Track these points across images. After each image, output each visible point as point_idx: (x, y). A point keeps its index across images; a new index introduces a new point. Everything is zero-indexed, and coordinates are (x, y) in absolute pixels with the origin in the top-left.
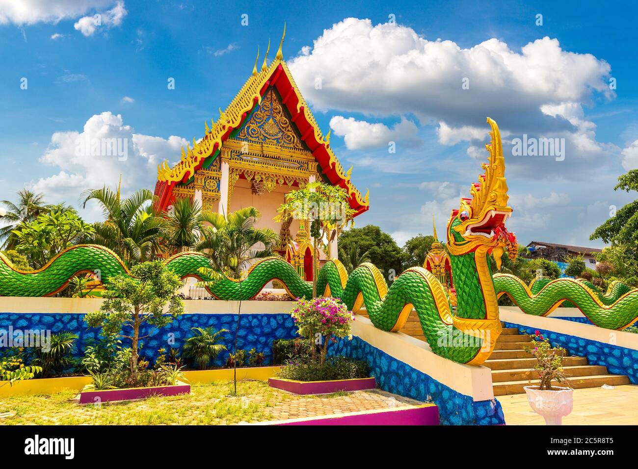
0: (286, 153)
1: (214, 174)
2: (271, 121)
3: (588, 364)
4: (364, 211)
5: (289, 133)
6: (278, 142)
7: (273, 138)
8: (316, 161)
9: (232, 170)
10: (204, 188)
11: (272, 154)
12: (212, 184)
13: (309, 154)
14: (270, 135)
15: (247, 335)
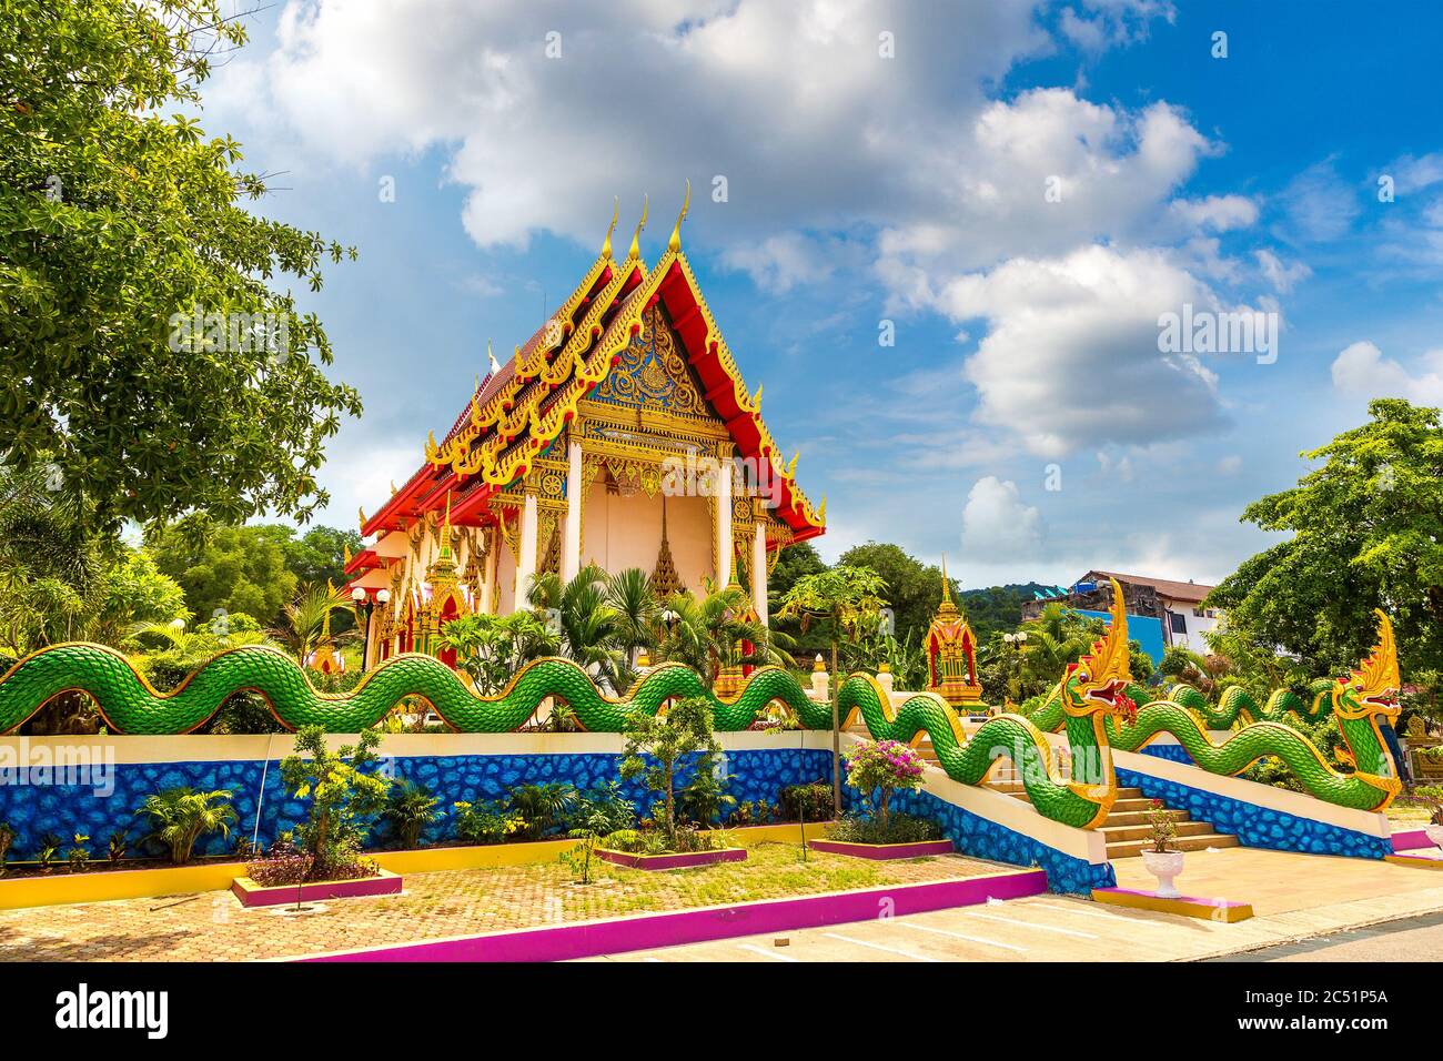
0: (680, 425)
1: (556, 465)
2: (653, 363)
3: (1190, 820)
4: (817, 534)
5: (685, 387)
6: (666, 403)
7: (657, 395)
8: (731, 439)
9: (586, 458)
10: (541, 493)
11: (657, 428)
12: (554, 485)
13: (720, 425)
14: (651, 391)
15: (746, 780)
